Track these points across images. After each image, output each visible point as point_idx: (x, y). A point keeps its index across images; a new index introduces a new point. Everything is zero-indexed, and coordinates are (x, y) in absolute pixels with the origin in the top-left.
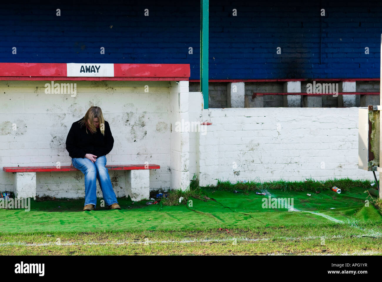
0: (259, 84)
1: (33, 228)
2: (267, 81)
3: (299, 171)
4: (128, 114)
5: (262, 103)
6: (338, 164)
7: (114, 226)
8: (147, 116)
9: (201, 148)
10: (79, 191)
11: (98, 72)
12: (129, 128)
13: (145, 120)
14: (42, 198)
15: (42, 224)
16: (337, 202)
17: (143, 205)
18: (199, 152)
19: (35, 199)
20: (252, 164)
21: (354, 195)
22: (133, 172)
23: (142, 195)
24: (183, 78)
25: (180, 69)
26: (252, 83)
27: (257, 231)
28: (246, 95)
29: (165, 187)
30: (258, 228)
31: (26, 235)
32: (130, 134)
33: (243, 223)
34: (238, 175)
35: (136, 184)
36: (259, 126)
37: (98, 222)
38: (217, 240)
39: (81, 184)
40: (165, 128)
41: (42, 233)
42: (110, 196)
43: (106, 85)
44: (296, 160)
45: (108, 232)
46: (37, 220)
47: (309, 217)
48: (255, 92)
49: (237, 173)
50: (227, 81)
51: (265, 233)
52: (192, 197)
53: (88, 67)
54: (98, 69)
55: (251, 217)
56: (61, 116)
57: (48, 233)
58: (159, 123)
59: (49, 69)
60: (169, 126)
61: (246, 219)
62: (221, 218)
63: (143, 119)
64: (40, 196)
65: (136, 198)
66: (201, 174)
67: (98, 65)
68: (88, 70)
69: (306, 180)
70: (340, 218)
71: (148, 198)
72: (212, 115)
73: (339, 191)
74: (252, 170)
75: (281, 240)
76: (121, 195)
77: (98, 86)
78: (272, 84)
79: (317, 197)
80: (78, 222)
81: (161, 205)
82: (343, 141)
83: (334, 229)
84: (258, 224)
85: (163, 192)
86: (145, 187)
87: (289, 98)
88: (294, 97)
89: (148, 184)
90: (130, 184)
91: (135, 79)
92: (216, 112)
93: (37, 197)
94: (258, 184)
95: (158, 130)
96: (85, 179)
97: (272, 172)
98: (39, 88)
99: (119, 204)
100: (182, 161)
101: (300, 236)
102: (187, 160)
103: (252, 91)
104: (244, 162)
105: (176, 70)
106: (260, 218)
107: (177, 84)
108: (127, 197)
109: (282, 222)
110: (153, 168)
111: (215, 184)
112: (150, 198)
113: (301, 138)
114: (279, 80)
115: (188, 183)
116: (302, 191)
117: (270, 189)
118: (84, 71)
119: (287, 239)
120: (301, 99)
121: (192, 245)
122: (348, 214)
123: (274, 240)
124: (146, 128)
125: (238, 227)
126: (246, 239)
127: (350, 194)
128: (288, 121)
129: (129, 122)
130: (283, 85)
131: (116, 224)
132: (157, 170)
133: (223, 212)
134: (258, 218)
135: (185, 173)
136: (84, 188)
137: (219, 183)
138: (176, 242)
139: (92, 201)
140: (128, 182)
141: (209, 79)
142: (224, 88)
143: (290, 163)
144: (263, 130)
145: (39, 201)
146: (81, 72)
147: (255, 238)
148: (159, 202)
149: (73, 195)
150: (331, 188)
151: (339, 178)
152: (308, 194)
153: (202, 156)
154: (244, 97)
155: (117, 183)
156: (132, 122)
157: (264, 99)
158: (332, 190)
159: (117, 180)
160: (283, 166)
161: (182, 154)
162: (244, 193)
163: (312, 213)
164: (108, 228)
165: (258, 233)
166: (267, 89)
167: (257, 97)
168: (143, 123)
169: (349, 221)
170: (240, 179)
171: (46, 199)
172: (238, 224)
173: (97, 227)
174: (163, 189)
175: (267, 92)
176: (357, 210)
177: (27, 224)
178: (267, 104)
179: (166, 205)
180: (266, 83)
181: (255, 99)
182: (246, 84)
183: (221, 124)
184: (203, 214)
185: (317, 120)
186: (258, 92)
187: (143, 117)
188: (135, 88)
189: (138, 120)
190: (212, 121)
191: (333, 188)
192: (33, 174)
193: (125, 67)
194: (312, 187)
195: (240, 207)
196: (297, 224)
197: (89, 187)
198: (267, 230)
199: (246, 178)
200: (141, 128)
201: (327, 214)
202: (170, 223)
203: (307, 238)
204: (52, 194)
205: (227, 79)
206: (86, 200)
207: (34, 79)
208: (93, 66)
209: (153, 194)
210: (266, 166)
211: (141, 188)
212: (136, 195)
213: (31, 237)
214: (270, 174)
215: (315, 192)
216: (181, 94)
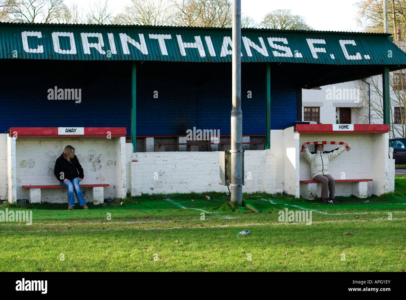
0: (162, 138)
1: (45, 217)
2: (167, 136)
3: (187, 188)
4: (91, 156)
5: (165, 149)
6: (209, 183)
7: (88, 216)
8: (101, 157)
9: (132, 175)
10: (64, 199)
11: (75, 132)
12: (91, 164)
13: (101, 159)
14: (44, 203)
15: (49, 215)
16: (208, 204)
17: (100, 206)
18: (131, 177)
19: (40, 203)
20: (160, 184)
21: (218, 200)
22: (94, 188)
23: (100, 201)
24: (123, 135)
25: (121, 130)
26: (158, 138)
27: (165, 217)
28: (155, 145)
29: (112, 196)
30: (166, 216)
31: (42, 220)
32: (92, 167)
33: (158, 214)
34: (153, 190)
35: (96, 195)
36: (164, 162)
37: (78, 214)
38: (145, 222)
39: (65, 195)
40: (112, 163)
41: (51, 220)
42: (82, 201)
43: (79, 139)
44: (185, 181)
45: (86, 219)
46: (45, 214)
47: (193, 211)
48: (160, 143)
49: (152, 189)
50: (144, 137)
51: (170, 219)
52: (128, 202)
53: (70, 129)
54: (75, 130)
55: (162, 211)
56: (54, 157)
57: (54, 219)
58: (108, 161)
59: (48, 131)
60: (114, 162)
61: (159, 212)
62: (146, 212)
63: (100, 159)
64: (43, 202)
65: (96, 203)
66: (132, 189)
67: (75, 128)
68: (70, 131)
69: (191, 192)
70: (210, 211)
71: (103, 203)
72: (138, 156)
73: (209, 198)
74: (161, 187)
75: (179, 222)
76: (87, 201)
77: (74, 140)
78: (170, 138)
79: (197, 201)
80: (68, 215)
81: (111, 207)
82: (211, 170)
83: (207, 216)
84: (166, 215)
85: (110, 199)
86: (101, 197)
87: (180, 146)
88: (182, 146)
89: (103, 195)
90: (93, 195)
91: (96, 136)
92: (140, 155)
93: (41, 202)
94: (164, 195)
95: (108, 164)
96: (68, 192)
97: (172, 188)
98: (41, 141)
99: (88, 206)
100: (122, 182)
101: (189, 220)
102: (125, 181)
103: (158, 142)
104: (156, 183)
105: (119, 131)
106: (167, 212)
107: (119, 139)
108: (91, 202)
109: (178, 214)
110: (105, 186)
111: (140, 195)
112: (104, 203)
113: (188, 168)
114: (174, 136)
115: (125, 194)
116: (188, 198)
117: (171, 198)
118: (67, 132)
119: (182, 221)
120: (187, 147)
121: (132, 224)
122: (214, 209)
123: (175, 222)
124: (101, 163)
125: (156, 216)
126: (161, 221)
127: (215, 200)
128: (181, 159)
129: (91, 160)
130: (176, 139)
131: (88, 215)
132: (108, 187)
133: (146, 210)
134: (165, 212)
135: (124, 188)
136: (67, 197)
137: (142, 194)
138: (123, 223)
139: (73, 204)
140: (91, 194)
141: (137, 135)
142: (142, 141)
143: (182, 183)
144: (166, 164)
145: (43, 205)
146: (66, 132)
147: (165, 221)
148: (109, 205)
149: (60, 201)
150: (205, 197)
151: (209, 191)
152: (192, 200)
153: (132, 179)
154: (153, 146)
155: (85, 194)
156: (93, 160)
157: (166, 147)
158: (206, 198)
159: (85, 193)
160: (178, 184)
161: (122, 178)
162: (156, 200)
163: (195, 209)
164: (85, 217)
165: (167, 219)
166: (167, 141)
167: (162, 146)
168: (99, 160)
169: (215, 213)
170: (154, 192)
171: (46, 203)
172: (155, 215)
173: (78, 216)
174: (111, 198)
175: (167, 143)
176: (219, 207)
177: (41, 215)
178: (167, 150)
179: (113, 206)
180: (166, 138)
181: (161, 147)
182: (155, 138)
183: (143, 161)
184: (135, 211)
185: (196, 158)
186: (162, 143)
187: (99, 157)
188: (95, 141)
189: (96, 159)
190: (138, 159)
191: (206, 196)
192: (39, 189)
193: (90, 129)
194: (194, 196)
195: (155, 207)
196: (187, 214)
197: (70, 196)
198: (171, 217)
199: (157, 191)
200: (99, 164)
201: (203, 209)
202: (117, 215)
203: (193, 221)
204: (49, 201)
205: (144, 136)
206: (69, 204)
207: (40, 136)
208: (72, 129)
209: (105, 200)
210: (168, 185)
211: (99, 197)
212: (96, 201)
213: (46, 221)
214: (171, 189)
215: (196, 199)
216: (121, 144)
